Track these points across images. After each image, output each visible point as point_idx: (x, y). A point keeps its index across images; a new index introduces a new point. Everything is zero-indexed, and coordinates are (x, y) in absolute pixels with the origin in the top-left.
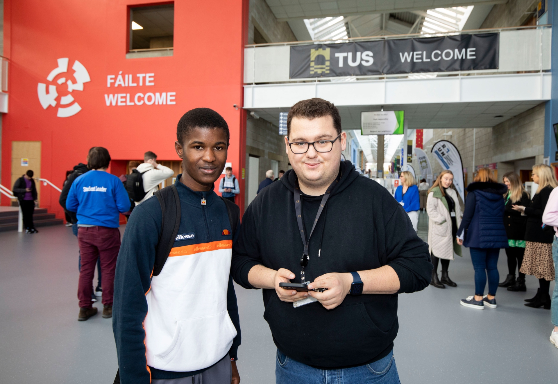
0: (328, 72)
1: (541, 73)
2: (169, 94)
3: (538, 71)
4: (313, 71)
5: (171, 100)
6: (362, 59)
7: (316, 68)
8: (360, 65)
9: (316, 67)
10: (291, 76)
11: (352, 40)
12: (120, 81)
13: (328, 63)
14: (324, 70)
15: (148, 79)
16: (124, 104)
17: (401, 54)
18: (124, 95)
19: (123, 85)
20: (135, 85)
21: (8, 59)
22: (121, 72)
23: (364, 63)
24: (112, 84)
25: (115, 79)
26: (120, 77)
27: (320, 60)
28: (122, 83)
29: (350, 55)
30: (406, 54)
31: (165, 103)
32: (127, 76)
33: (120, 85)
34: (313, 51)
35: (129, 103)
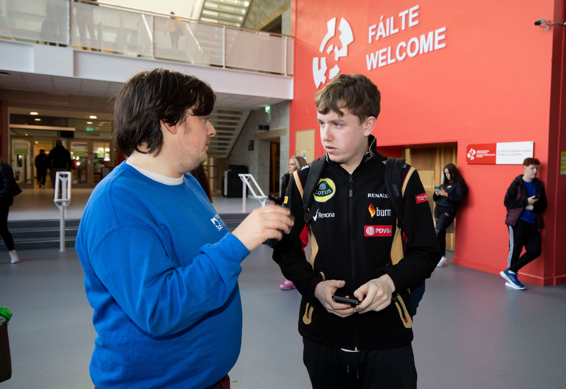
2: (437, 32)
5: (440, 42)
12: (381, 31)
15: (411, 17)
16: (384, 64)
18: (385, 50)
19: (384, 35)
20: (397, 30)
21: (293, 37)
22: (382, 17)
24: (373, 37)
25: (376, 29)
26: (381, 25)
28: (383, 32)
31: (431, 49)
32: (388, 21)
33: (381, 36)
35: (390, 61)
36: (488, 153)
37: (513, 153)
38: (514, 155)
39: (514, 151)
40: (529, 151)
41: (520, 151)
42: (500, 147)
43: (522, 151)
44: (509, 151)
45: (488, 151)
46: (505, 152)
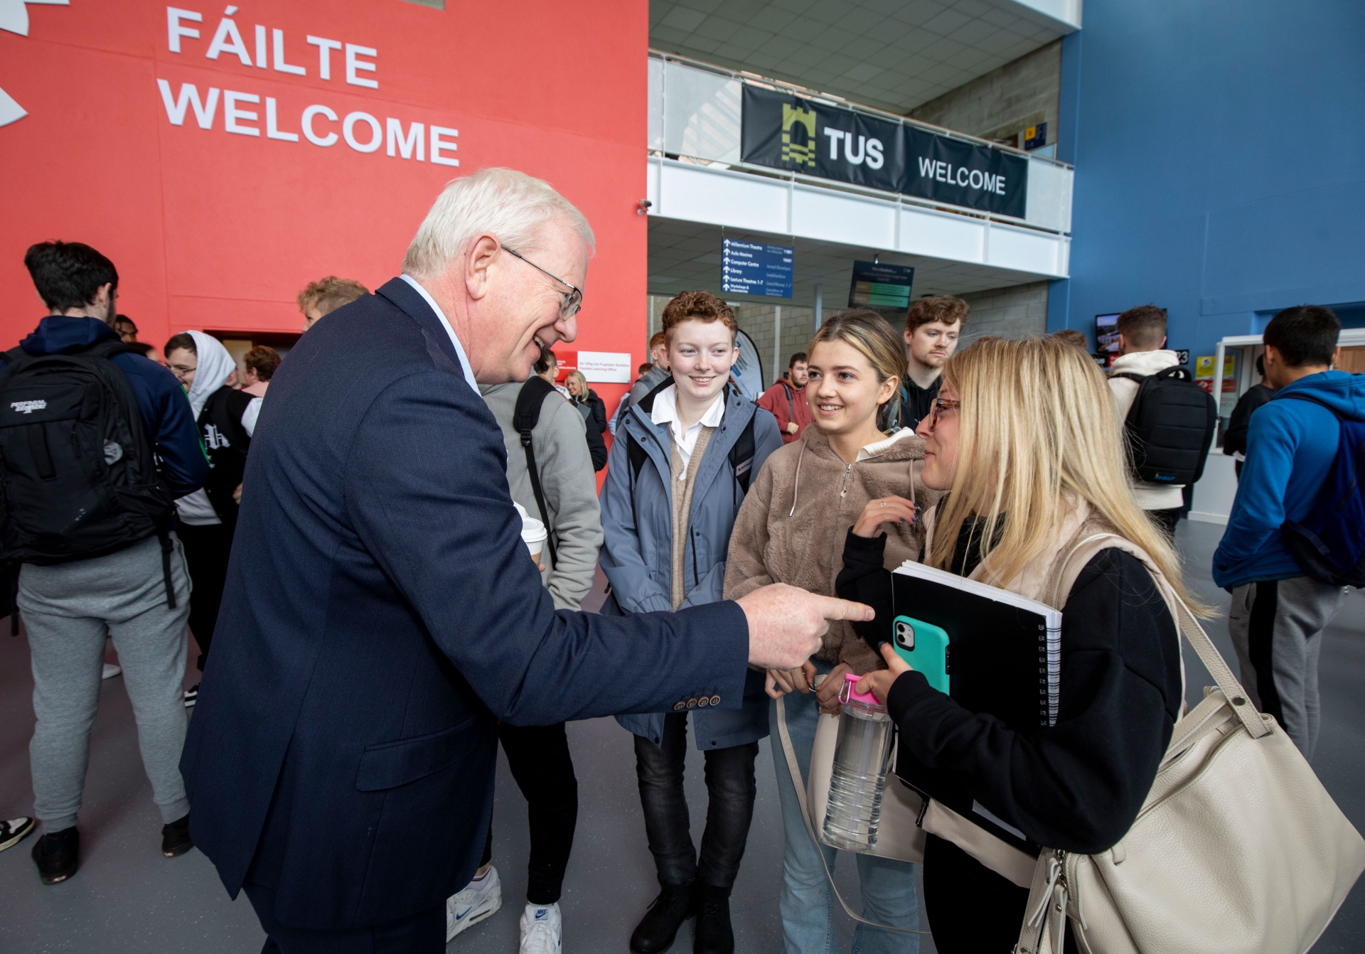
0: (812, 164)
1: (1061, 236)
2: (437, 130)
3: (1057, 233)
4: (787, 154)
5: (444, 153)
6: (866, 154)
7: (793, 151)
8: (864, 165)
9: (793, 146)
10: (746, 157)
11: (853, 108)
12: (229, 40)
13: (812, 145)
14: (806, 158)
15: (352, 64)
16: (252, 131)
17: (920, 159)
19: (246, 60)
20: (298, 70)
22: (232, 10)
23: (869, 161)
24: (193, 45)
25: (208, 28)
26: (227, 26)
27: (799, 132)
28: (239, 48)
29: (849, 137)
30: (927, 161)
31: (420, 158)
32: (260, 31)
33: (228, 57)
34: (787, 108)
35: (276, 134)
36: (564, 365)
37: (604, 367)
38: (606, 370)
39: (605, 365)
40: (625, 365)
41: (613, 365)
42: (584, 357)
43: (617, 365)
44: (597, 364)
45: (564, 362)
46: (592, 365)
